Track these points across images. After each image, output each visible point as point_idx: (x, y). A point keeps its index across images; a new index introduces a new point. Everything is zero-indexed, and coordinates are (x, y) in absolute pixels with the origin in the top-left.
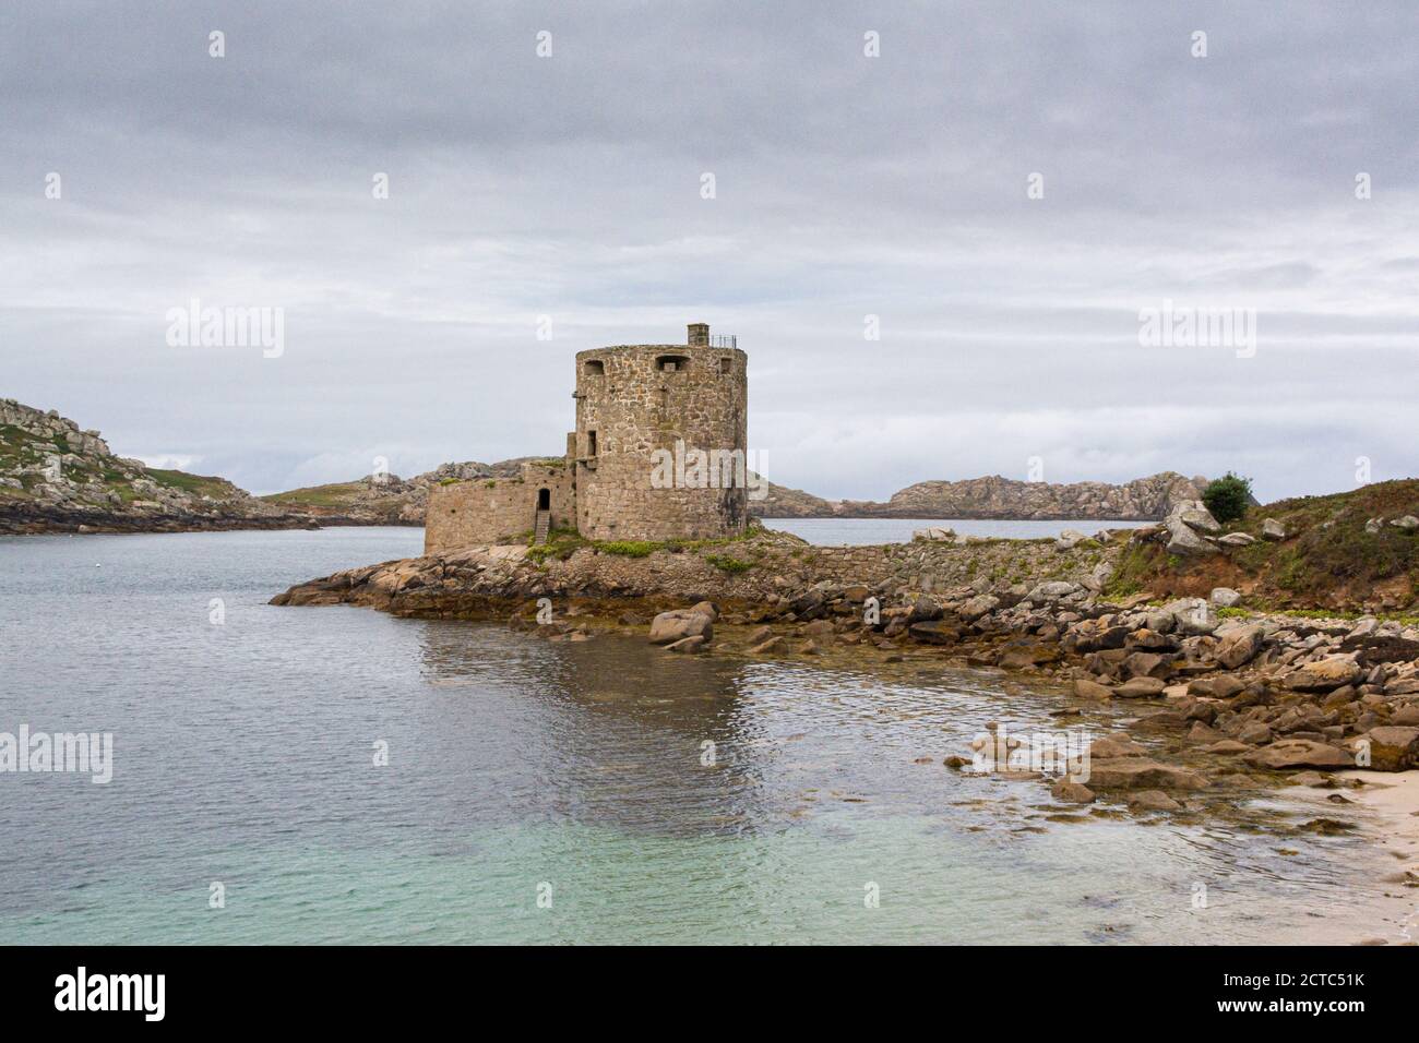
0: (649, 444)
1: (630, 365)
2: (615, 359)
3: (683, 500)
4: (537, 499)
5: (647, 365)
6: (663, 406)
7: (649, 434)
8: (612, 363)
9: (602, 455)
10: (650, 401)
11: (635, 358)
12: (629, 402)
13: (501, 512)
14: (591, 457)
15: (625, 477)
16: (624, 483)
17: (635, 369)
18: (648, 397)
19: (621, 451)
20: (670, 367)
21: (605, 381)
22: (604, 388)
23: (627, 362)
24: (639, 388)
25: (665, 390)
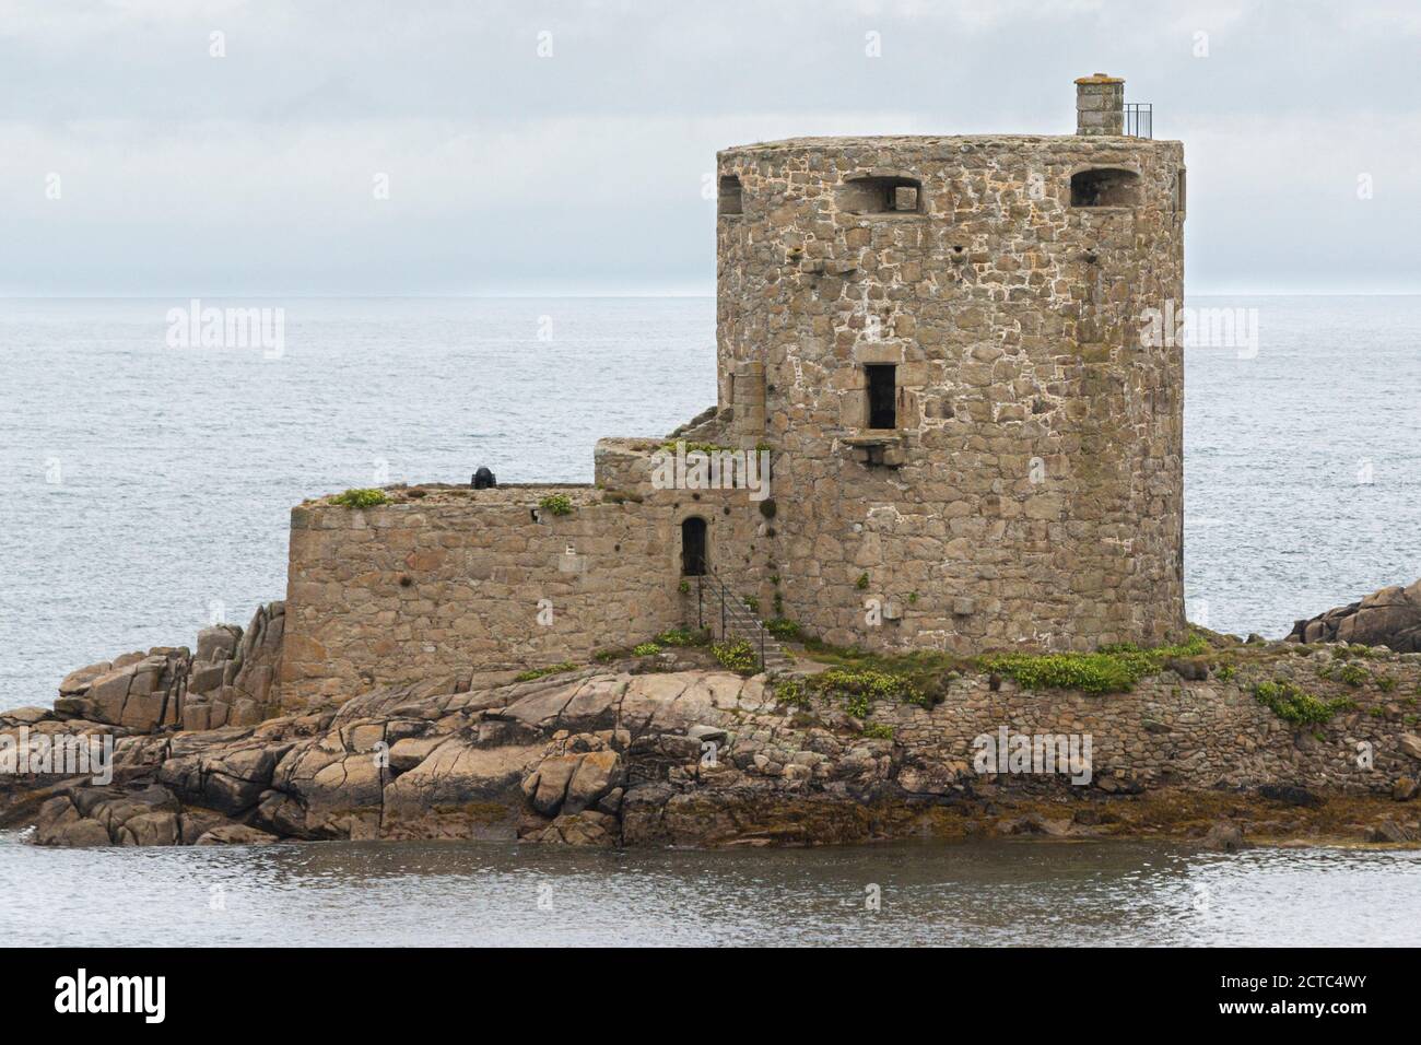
0: (1058, 400)
1: (1009, 194)
2: (966, 176)
3: (1129, 545)
4: (679, 547)
5: (1049, 193)
6: (1089, 301)
7: (1059, 372)
8: (955, 187)
9: (924, 427)
10: (1062, 288)
11: (1019, 173)
12: (1006, 289)
14: (881, 435)
15: (998, 485)
16: (994, 502)
17: (1020, 203)
18: (1056, 276)
19: (983, 417)
21: (928, 235)
22: (926, 250)
23: (999, 184)
24: (1032, 254)
25: (1092, 258)
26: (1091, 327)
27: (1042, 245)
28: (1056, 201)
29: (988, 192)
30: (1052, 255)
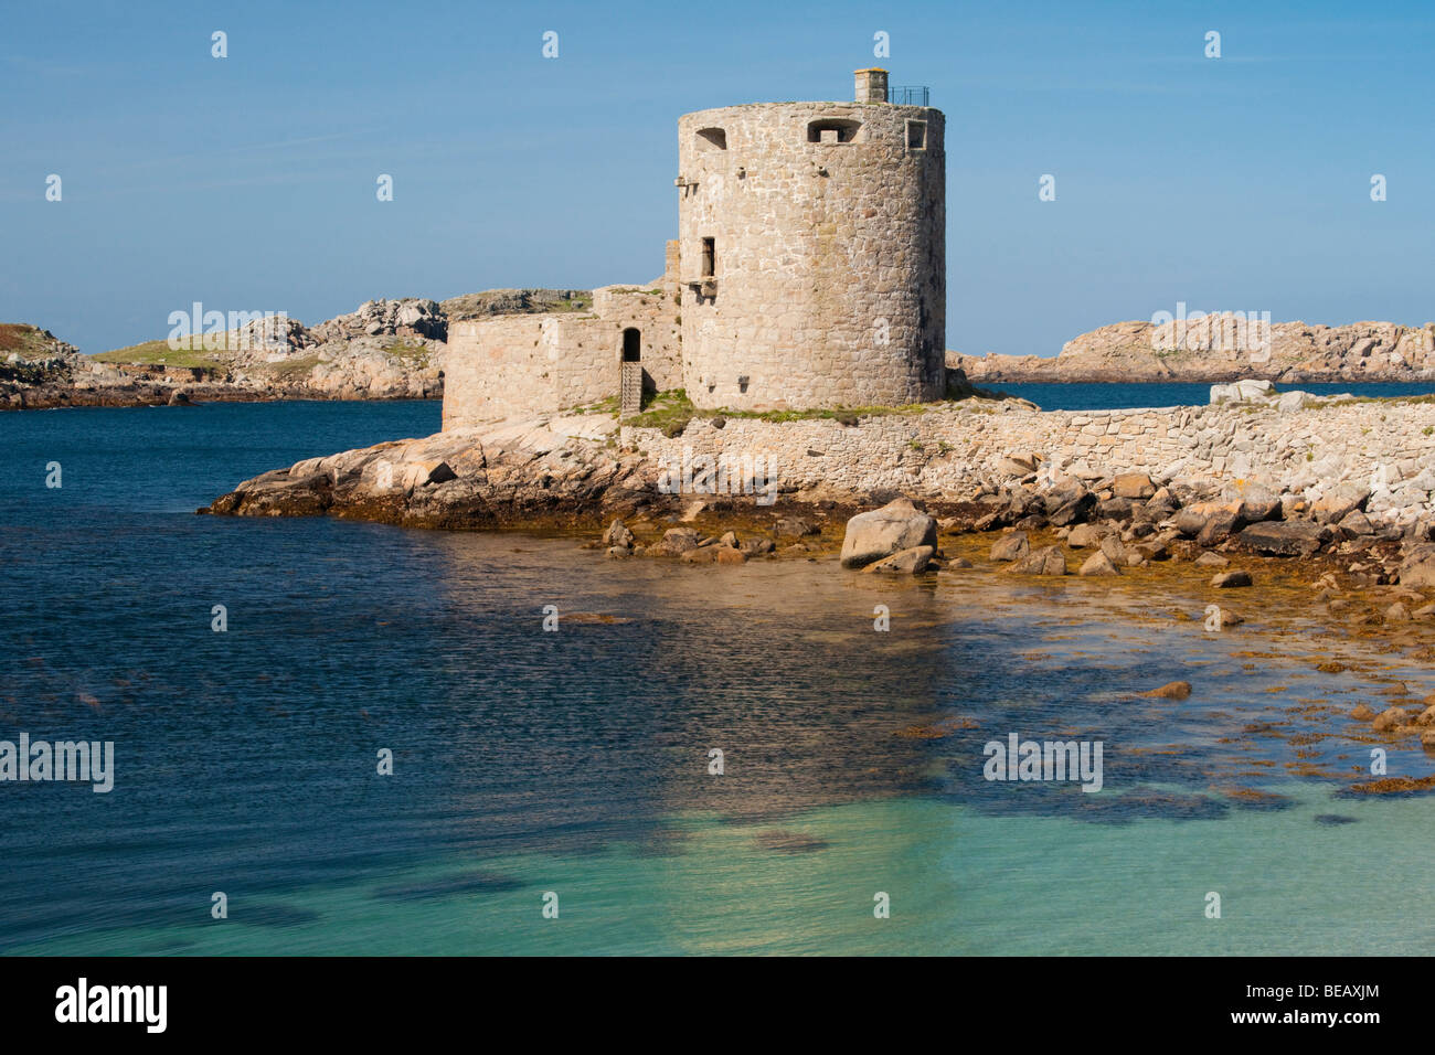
0: (800, 257)
1: (768, 135)
2: (745, 125)
3: (854, 344)
4: (620, 345)
5: (795, 134)
6: (821, 198)
7: (800, 243)
9: (726, 275)
10: (802, 190)
11: (775, 124)
12: (767, 192)
13: (566, 363)
14: (707, 278)
16: (760, 318)
17: (775, 140)
18: (798, 184)
19: (755, 269)
20: (829, 136)
21: (727, 161)
22: (727, 171)
23: (763, 130)
24: (782, 170)
25: (824, 174)
26: (823, 214)
27: (788, 165)
28: (799, 139)
29: (757, 134)
30: (796, 171)
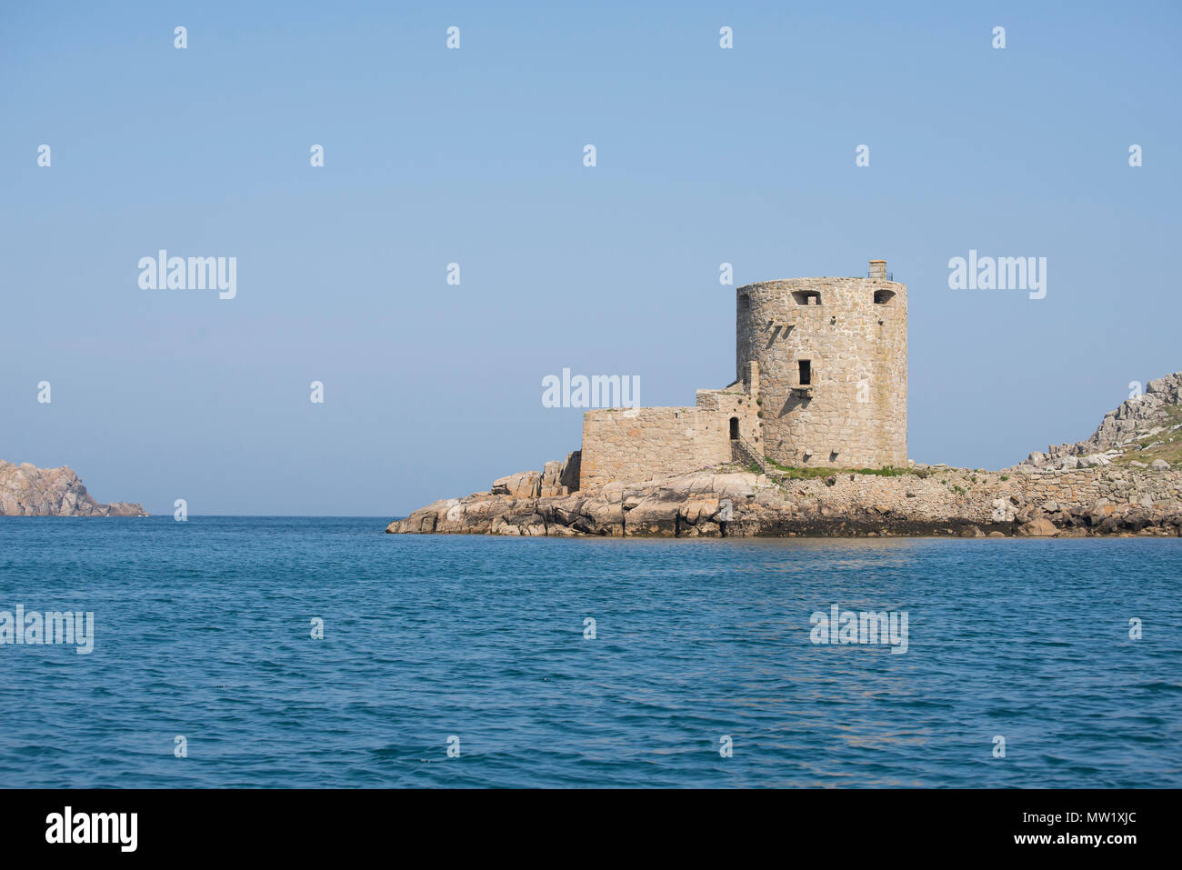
0: (870, 375)
1: (852, 298)
2: (837, 290)
4: (728, 428)
5: (867, 297)
7: (870, 365)
9: (821, 384)
10: (870, 333)
14: (805, 386)
15: (848, 406)
16: (847, 412)
18: (869, 329)
19: (843, 380)
21: (823, 312)
22: (822, 318)
23: (849, 294)
24: (861, 320)
25: (881, 323)
26: (881, 348)
27: (864, 316)
28: (869, 301)
29: (845, 297)
30: (868, 321)
